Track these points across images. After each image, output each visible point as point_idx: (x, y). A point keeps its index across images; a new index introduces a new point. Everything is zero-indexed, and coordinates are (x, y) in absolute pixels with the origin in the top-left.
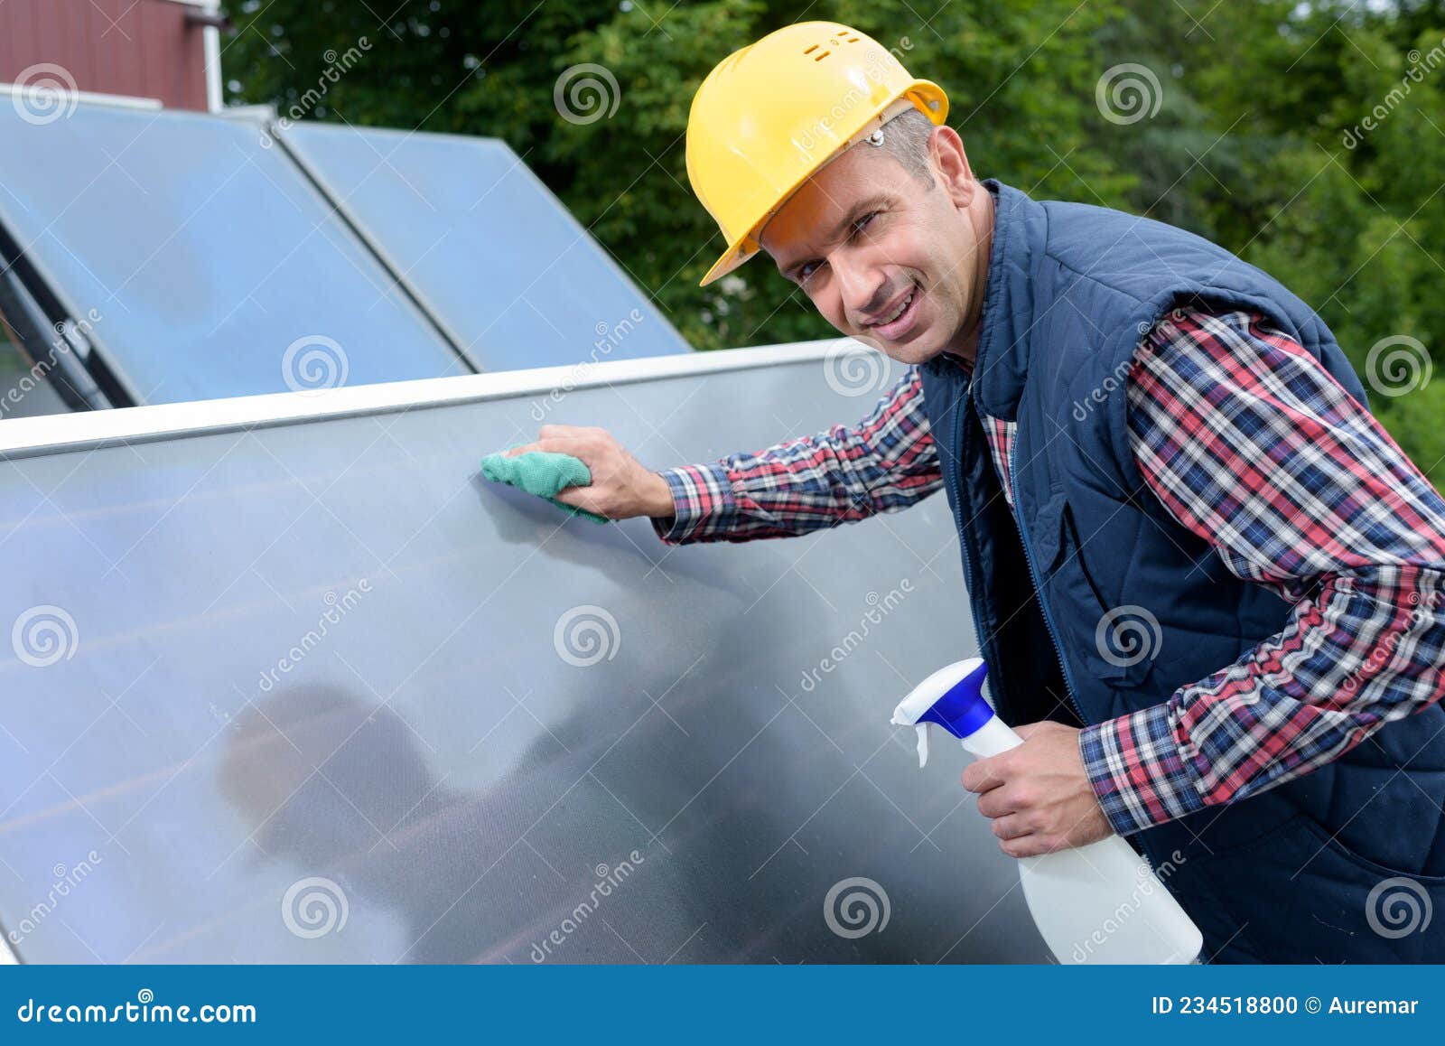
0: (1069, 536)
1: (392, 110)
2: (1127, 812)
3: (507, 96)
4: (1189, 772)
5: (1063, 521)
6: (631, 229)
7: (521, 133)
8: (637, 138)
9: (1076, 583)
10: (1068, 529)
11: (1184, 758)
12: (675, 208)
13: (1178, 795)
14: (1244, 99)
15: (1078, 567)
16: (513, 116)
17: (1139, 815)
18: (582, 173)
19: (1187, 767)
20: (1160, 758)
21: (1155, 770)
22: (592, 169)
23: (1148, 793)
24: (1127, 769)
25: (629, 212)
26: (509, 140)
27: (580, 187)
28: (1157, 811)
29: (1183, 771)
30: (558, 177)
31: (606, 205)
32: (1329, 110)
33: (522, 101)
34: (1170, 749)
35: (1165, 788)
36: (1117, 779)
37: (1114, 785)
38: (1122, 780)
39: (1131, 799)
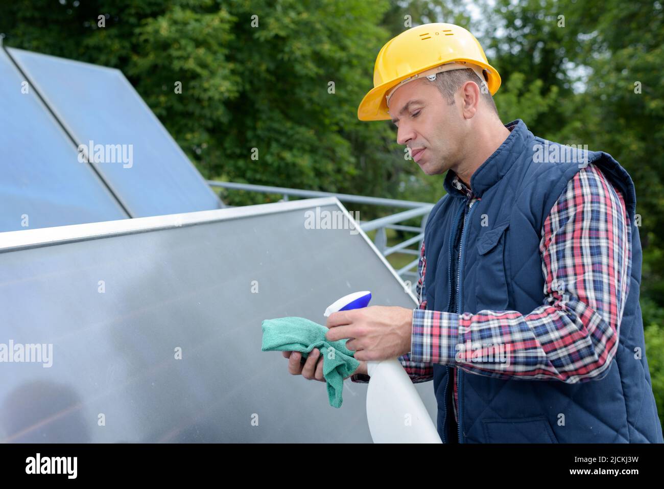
0: (502, 242)
2: (422, 345)
4: (459, 339)
5: (503, 234)
9: (497, 263)
10: (503, 238)
11: (460, 332)
15: (501, 256)
16: (111, 51)
17: (427, 349)
19: (459, 336)
20: (449, 327)
21: (445, 332)
22: (147, 82)
23: (436, 341)
24: (432, 327)
28: (435, 351)
29: (457, 337)
33: (116, 45)
34: (456, 326)
35: (445, 342)
36: (425, 329)
37: (423, 331)
38: (427, 330)
39: (427, 340)
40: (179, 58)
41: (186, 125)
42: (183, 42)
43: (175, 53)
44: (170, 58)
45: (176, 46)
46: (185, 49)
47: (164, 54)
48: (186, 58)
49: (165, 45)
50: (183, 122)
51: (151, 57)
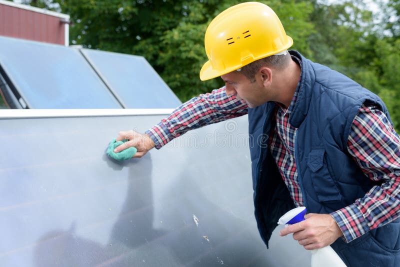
1: (116, 49)
2: (350, 235)
3: (147, 47)
4: (366, 221)
5: (324, 157)
6: (179, 84)
7: (150, 57)
8: (182, 60)
9: (327, 174)
10: (325, 160)
11: (365, 217)
12: (191, 79)
13: (363, 228)
14: (349, 57)
16: (148, 52)
17: (353, 235)
18: (166, 69)
20: (358, 218)
21: (357, 222)
22: (169, 67)
23: (356, 229)
25: (178, 80)
26: (147, 59)
27: (165, 72)
29: (364, 221)
30: (160, 69)
31: (172, 77)
32: (372, 61)
33: (151, 48)
34: (361, 215)
35: (360, 227)
36: (347, 226)
37: (347, 228)
38: (348, 226)
39: (351, 231)
40: (185, 51)
41: (192, 91)
42: (187, 42)
43: (182, 48)
44: (180, 52)
45: (183, 44)
46: (188, 46)
47: (177, 50)
48: (189, 51)
49: (177, 45)
50: (190, 89)
51: (170, 52)
